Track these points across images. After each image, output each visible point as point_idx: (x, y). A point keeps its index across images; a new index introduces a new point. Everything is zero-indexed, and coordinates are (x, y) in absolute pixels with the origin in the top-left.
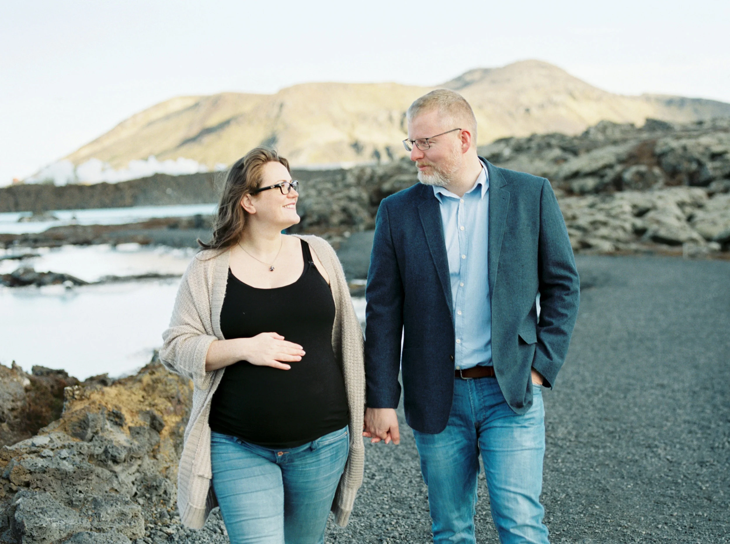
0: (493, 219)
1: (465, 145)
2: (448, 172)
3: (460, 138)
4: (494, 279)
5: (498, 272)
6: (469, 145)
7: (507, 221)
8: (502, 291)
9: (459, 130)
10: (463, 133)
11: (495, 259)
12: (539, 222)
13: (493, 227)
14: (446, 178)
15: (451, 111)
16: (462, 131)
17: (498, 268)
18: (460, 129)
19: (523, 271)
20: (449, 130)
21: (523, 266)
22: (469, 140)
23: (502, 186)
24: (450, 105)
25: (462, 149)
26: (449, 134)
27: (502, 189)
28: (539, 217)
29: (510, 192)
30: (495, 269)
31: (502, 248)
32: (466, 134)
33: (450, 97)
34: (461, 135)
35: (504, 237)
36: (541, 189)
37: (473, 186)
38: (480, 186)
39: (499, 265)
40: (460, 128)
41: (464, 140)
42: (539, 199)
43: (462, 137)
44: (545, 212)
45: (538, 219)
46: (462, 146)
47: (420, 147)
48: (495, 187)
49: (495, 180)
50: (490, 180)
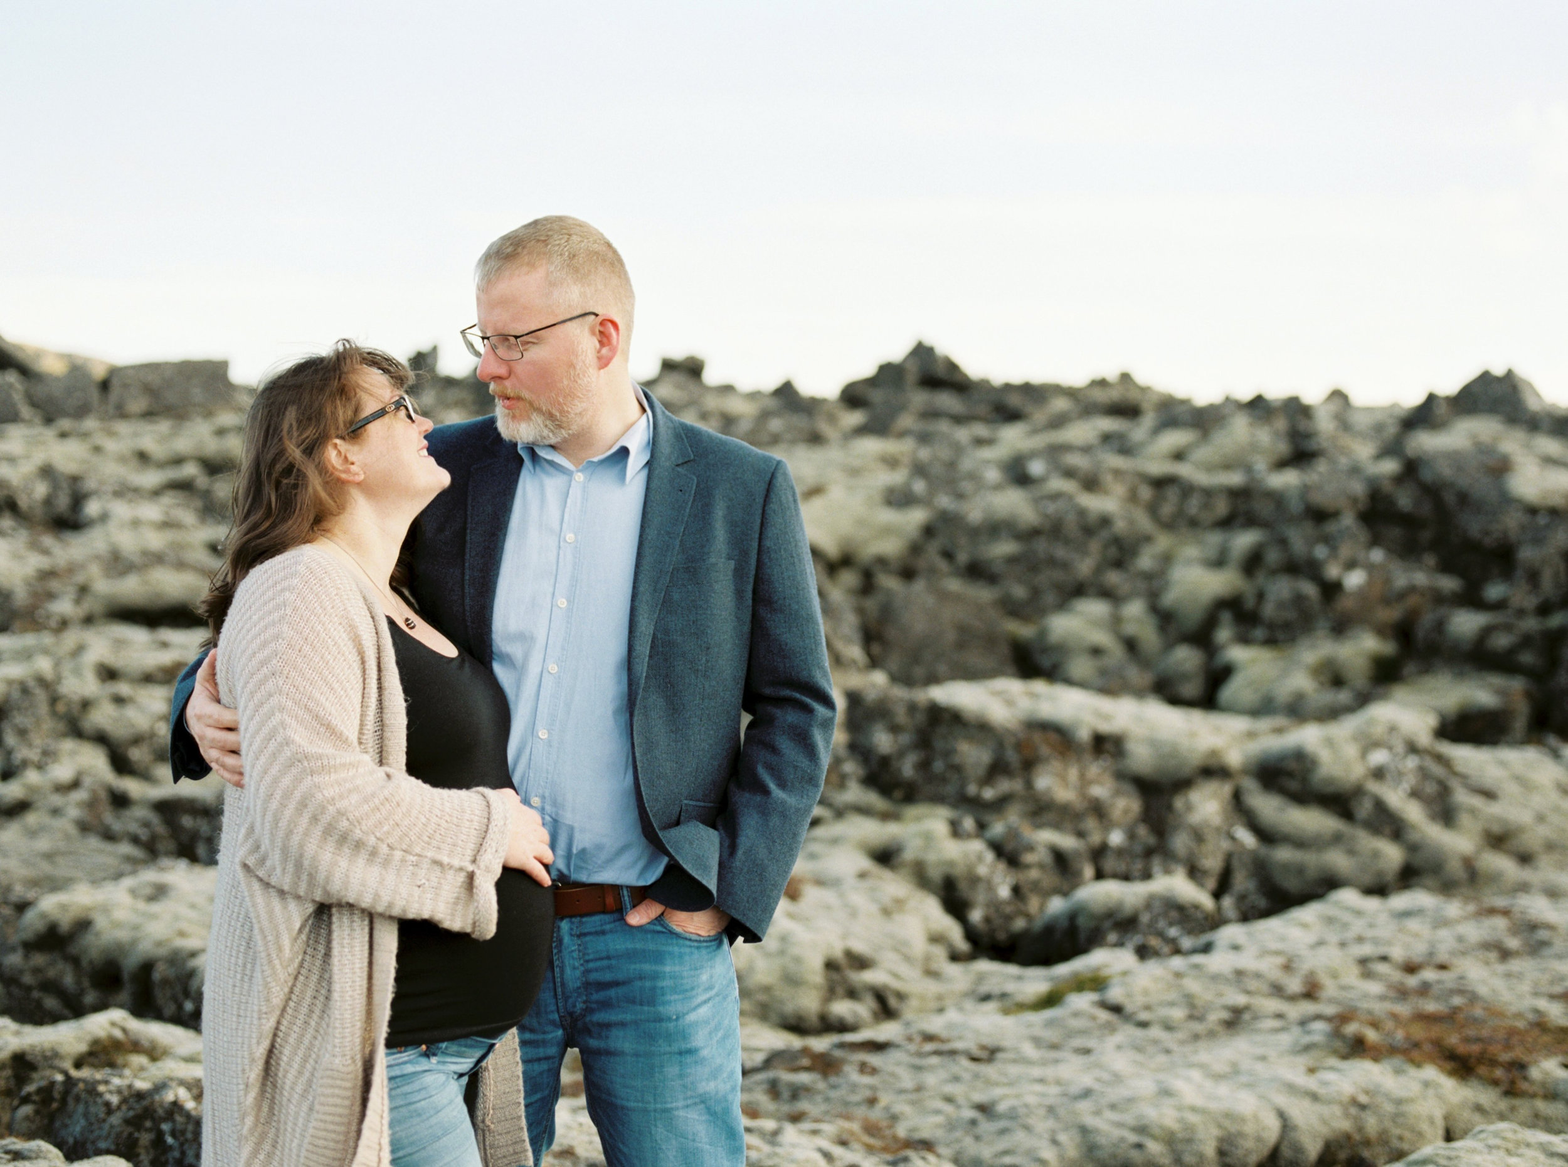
0: (652, 533)
1: (605, 351)
3: (593, 333)
4: (642, 668)
5: (650, 657)
6: (614, 351)
7: (681, 541)
8: (655, 701)
9: (593, 317)
10: (601, 324)
11: (646, 627)
12: (755, 551)
13: (647, 551)
15: (577, 270)
16: (600, 319)
17: (652, 647)
18: (597, 315)
19: (707, 661)
20: (569, 316)
21: (708, 648)
22: (614, 341)
23: (680, 461)
24: (574, 256)
25: (599, 358)
26: (569, 324)
27: (679, 469)
28: (757, 540)
29: (698, 477)
30: (643, 649)
31: (664, 602)
32: (610, 325)
33: (574, 237)
34: (598, 328)
35: (672, 577)
36: (767, 479)
37: (610, 448)
38: (624, 452)
39: (653, 641)
40: (597, 312)
41: (604, 339)
42: (762, 501)
43: (601, 332)
44: (771, 532)
45: (755, 544)
46: (599, 352)
47: (501, 352)
48: (665, 463)
49: (665, 448)
50: (654, 444)
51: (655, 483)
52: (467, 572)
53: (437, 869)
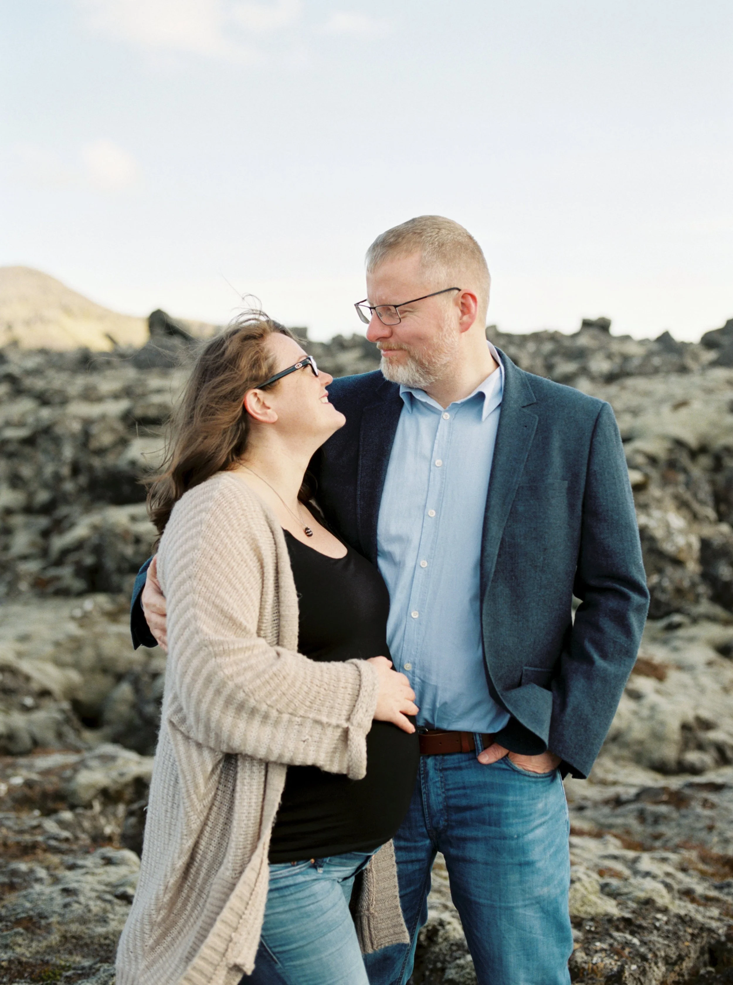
0: (502, 459)
1: (465, 318)
2: (430, 362)
3: (457, 304)
4: (491, 566)
5: (499, 555)
6: (472, 318)
7: (526, 466)
8: (503, 590)
9: (456, 291)
10: (463, 297)
11: (496, 532)
12: (584, 474)
13: (498, 474)
14: (428, 373)
15: (444, 256)
16: (461, 293)
17: (500, 549)
18: (459, 290)
19: (544, 559)
20: (437, 291)
21: (545, 549)
22: (473, 310)
23: (525, 404)
24: (443, 245)
25: (461, 324)
26: (437, 296)
27: (525, 410)
28: (586, 465)
29: (538, 416)
30: (494, 550)
31: (511, 513)
32: (470, 298)
33: (443, 231)
34: (461, 300)
35: (518, 493)
36: (594, 418)
37: (470, 394)
38: (481, 396)
39: (502, 543)
40: (459, 287)
41: (465, 308)
42: (590, 434)
43: (462, 303)
44: (598, 459)
45: (585, 469)
46: (461, 319)
47: (384, 319)
48: (513, 405)
49: (514, 393)
50: (505, 391)
51: (506, 421)
52: (359, 488)
53: (319, 728)
